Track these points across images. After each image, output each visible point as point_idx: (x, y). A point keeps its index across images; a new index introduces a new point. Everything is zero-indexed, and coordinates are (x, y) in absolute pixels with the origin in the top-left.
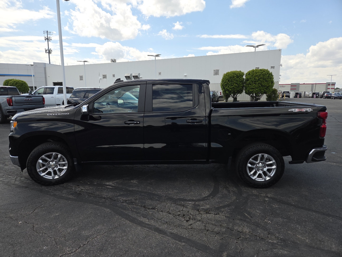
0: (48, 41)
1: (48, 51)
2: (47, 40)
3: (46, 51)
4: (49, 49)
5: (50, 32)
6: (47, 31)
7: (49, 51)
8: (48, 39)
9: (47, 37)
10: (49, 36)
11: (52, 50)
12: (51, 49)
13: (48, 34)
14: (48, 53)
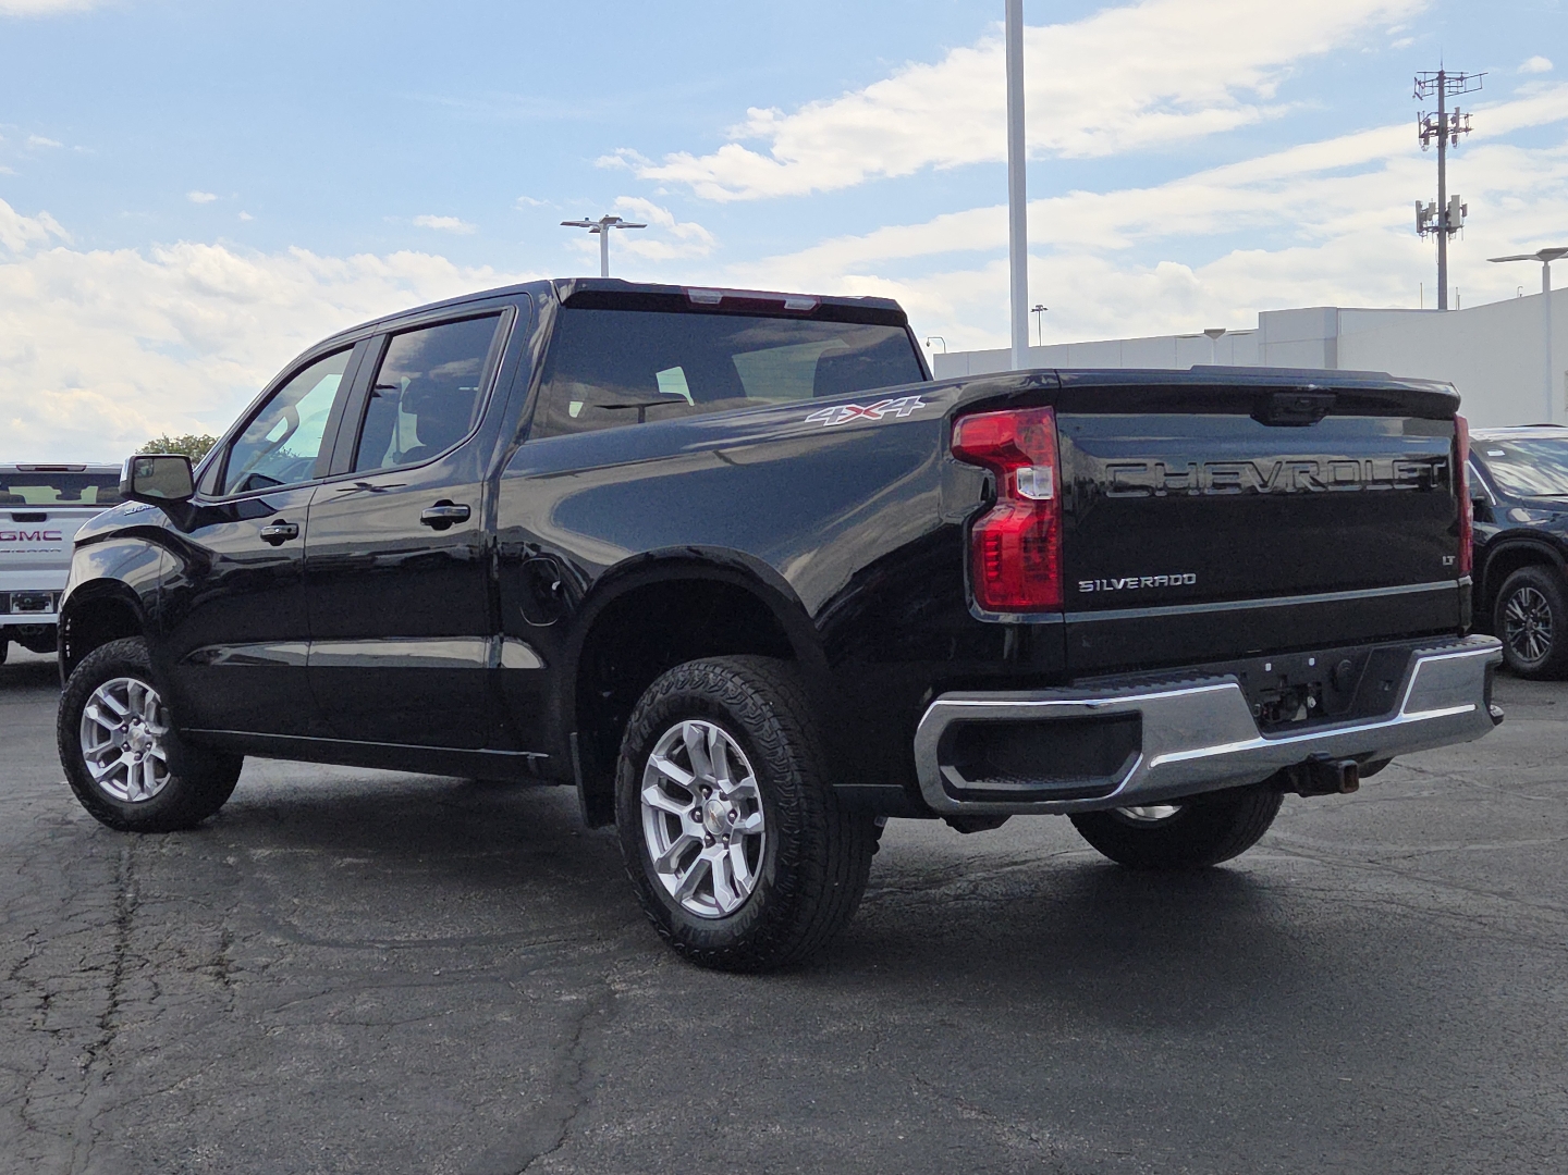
0: (1442, 145)
1: (1436, 218)
2: (1434, 140)
3: (1423, 216)
4: (1448, 200)
5: (1462, 79)
6: (1441, 73)
7: (1445, 216)
8: (1442, 131)
9: (1435, 121)
10: (1449, 110)
11: (1464, 208)
12: (1456, 198)
13: (1446, 90)
14: (1435, 229)
